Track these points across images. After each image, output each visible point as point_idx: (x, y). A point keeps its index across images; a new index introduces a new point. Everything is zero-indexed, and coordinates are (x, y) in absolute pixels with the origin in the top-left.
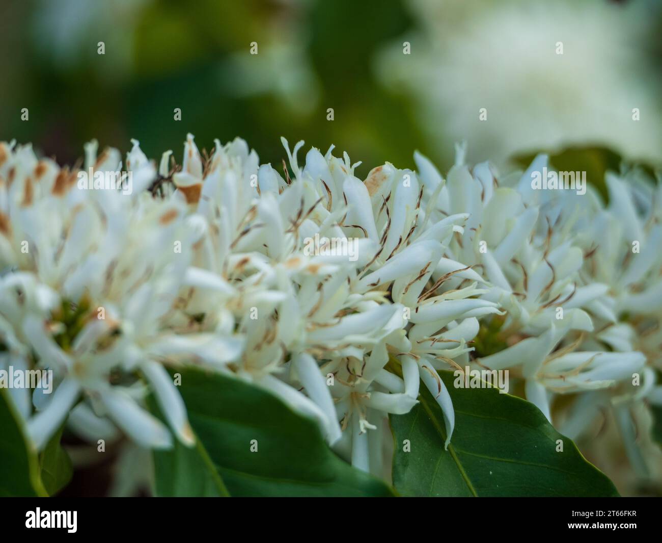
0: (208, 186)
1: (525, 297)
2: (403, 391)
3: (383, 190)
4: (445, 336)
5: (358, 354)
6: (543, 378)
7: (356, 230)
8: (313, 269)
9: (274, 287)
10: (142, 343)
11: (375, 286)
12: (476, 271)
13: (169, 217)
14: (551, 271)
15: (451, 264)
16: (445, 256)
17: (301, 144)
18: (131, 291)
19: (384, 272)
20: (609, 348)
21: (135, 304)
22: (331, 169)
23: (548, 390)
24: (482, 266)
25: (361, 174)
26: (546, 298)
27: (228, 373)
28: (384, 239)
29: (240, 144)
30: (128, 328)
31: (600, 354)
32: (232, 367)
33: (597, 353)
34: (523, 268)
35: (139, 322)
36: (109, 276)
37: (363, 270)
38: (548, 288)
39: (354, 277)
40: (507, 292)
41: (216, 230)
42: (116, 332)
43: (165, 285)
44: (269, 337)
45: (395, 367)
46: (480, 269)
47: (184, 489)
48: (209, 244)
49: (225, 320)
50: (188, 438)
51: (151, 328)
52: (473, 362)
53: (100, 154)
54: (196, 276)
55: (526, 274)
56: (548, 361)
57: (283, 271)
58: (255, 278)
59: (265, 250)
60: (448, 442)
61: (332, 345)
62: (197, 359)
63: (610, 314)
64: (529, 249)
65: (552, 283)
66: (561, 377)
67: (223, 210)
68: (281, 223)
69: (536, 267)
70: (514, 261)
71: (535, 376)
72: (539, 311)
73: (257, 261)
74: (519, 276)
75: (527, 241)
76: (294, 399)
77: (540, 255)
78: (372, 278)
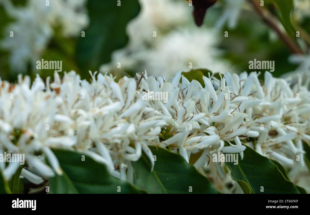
0: (63, 87)
1: (177, 119)
2: (135, 153)
3: (124, 86)
4: (149, 133)
5: (119, 141)
6: (185, 146)
7: (116, 99)
8: (100, 113)
9: (87, 120)
10: (42, 141)
11: (123, 118)
12: (159, 111)
13: (48, 98)
14: (185, 110)
15: (150, 109)
16: (148, 106)
17: (96, 73)
18: (37, 123)
19: (126, 113)
20: (208, 134)
21: (38, 127)
22: (107, 80)
23: (187, 150)
24: (161, 110)
25: (116, 81)
26: (184, 119)
27: (72, 149)
28: (125, 102)
29: (73, 73)
30: (36, 135)
31: (203, 136)
32: (74, 147)
33: (202, 136)
34: (175, 109)
35: (40, 133)
36: (28, 119)
37: (119, 113)
38: (184, 115)
39: (116, 115)
40: (170, 117)
41: (66, 102)
42: (32, 138)
43: (47, 120)
44: (87, 137)
45: (132, 145)
46: (161, 111)
47: (60, 191)
48: (64, 107)
49: (71, 132)
50: (60, 172)
51: (44, 135)
52: (161, 143)
53: (23, 78)
54: (59, 117)
55: (176, 111)
56: (186, 140)
57: (90, 115)
58: (80, 117)
59: (84, 108)
60: (152, 169)
61: (109, 138)
62: (61, 145)
63: (207, 123)
64: (177, 103)
65: (186, 114)
66: (191, 145)
67: (68, 95)
68: (89, 99)
69: (180, 109)
70: (172, 107)
71: (182, 146)
72: (182, 124)
73: (81, 112)
74: (175, 112)
75: (176, 100)
76: (97, 158)
77: (181, 105)
78: (122, 115)
